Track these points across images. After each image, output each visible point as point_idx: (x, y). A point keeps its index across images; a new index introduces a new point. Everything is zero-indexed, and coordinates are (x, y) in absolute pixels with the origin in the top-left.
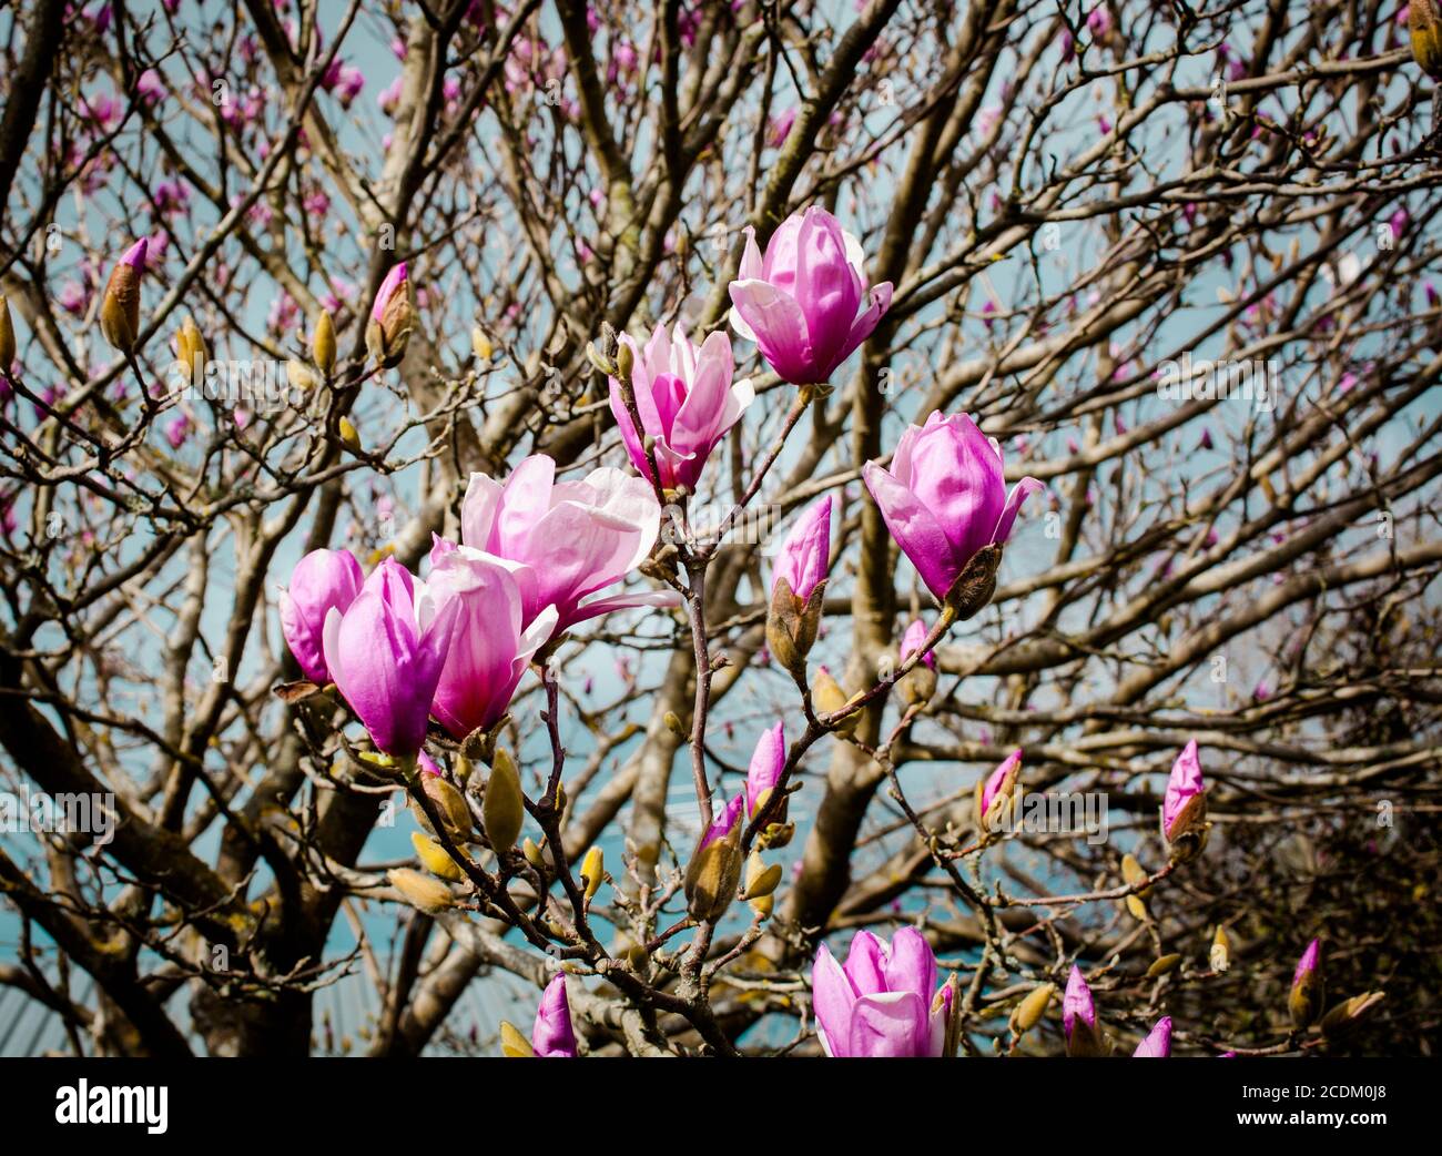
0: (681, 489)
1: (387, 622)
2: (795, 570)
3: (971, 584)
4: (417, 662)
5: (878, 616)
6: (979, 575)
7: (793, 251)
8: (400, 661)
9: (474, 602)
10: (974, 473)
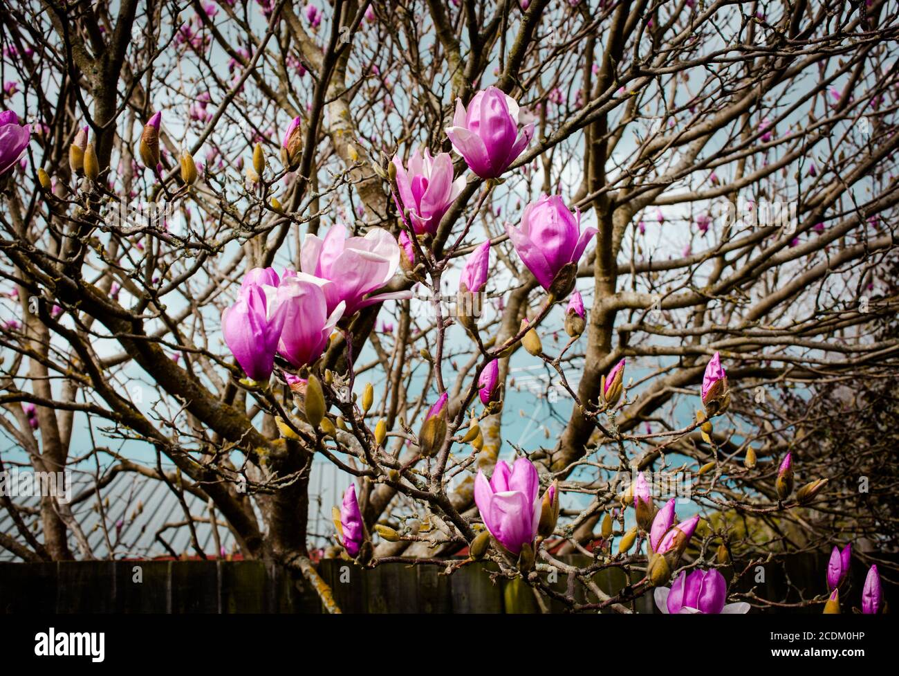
0: (426, 235)
1: (250, 315)
2: (470, 278)
3: (560, 283)
4: (266, 334)
5: (608, 279)
6: (566, 277)
7: (479, 111)
8: (256, 334)
9: (301, 301)
10: (561, 227)
